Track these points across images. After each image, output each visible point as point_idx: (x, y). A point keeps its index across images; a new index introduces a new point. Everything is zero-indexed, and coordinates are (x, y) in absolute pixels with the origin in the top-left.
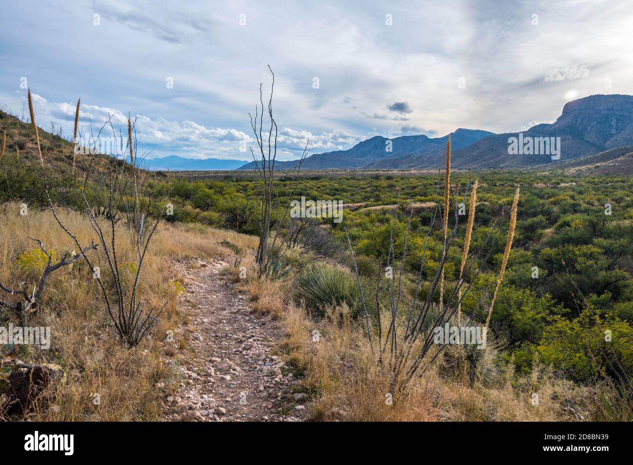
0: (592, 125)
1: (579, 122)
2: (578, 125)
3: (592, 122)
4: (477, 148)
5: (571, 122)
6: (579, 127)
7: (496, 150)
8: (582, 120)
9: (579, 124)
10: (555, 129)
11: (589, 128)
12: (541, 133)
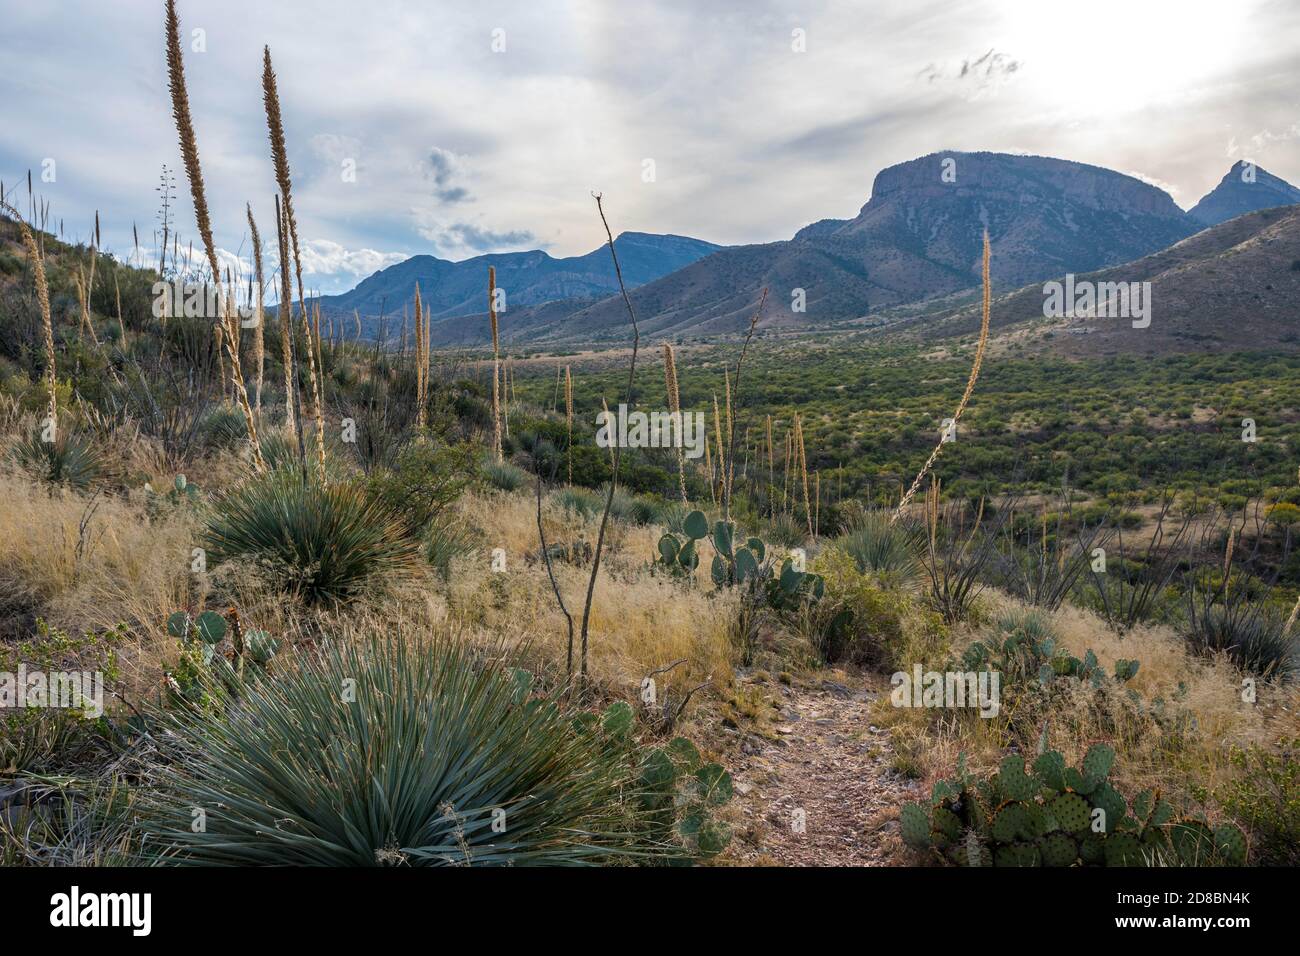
0: (940, 222)
1: (911, 215)
2: (909, 222)
3: (938, 215)
4: (689, 283)
5: (894, 217)
6: (912, 228)
7: (735, 288)
8: (917, 211)
9: (911, 220)
10: (862, 232)
11: (934, 230)
12: (833, 242)
